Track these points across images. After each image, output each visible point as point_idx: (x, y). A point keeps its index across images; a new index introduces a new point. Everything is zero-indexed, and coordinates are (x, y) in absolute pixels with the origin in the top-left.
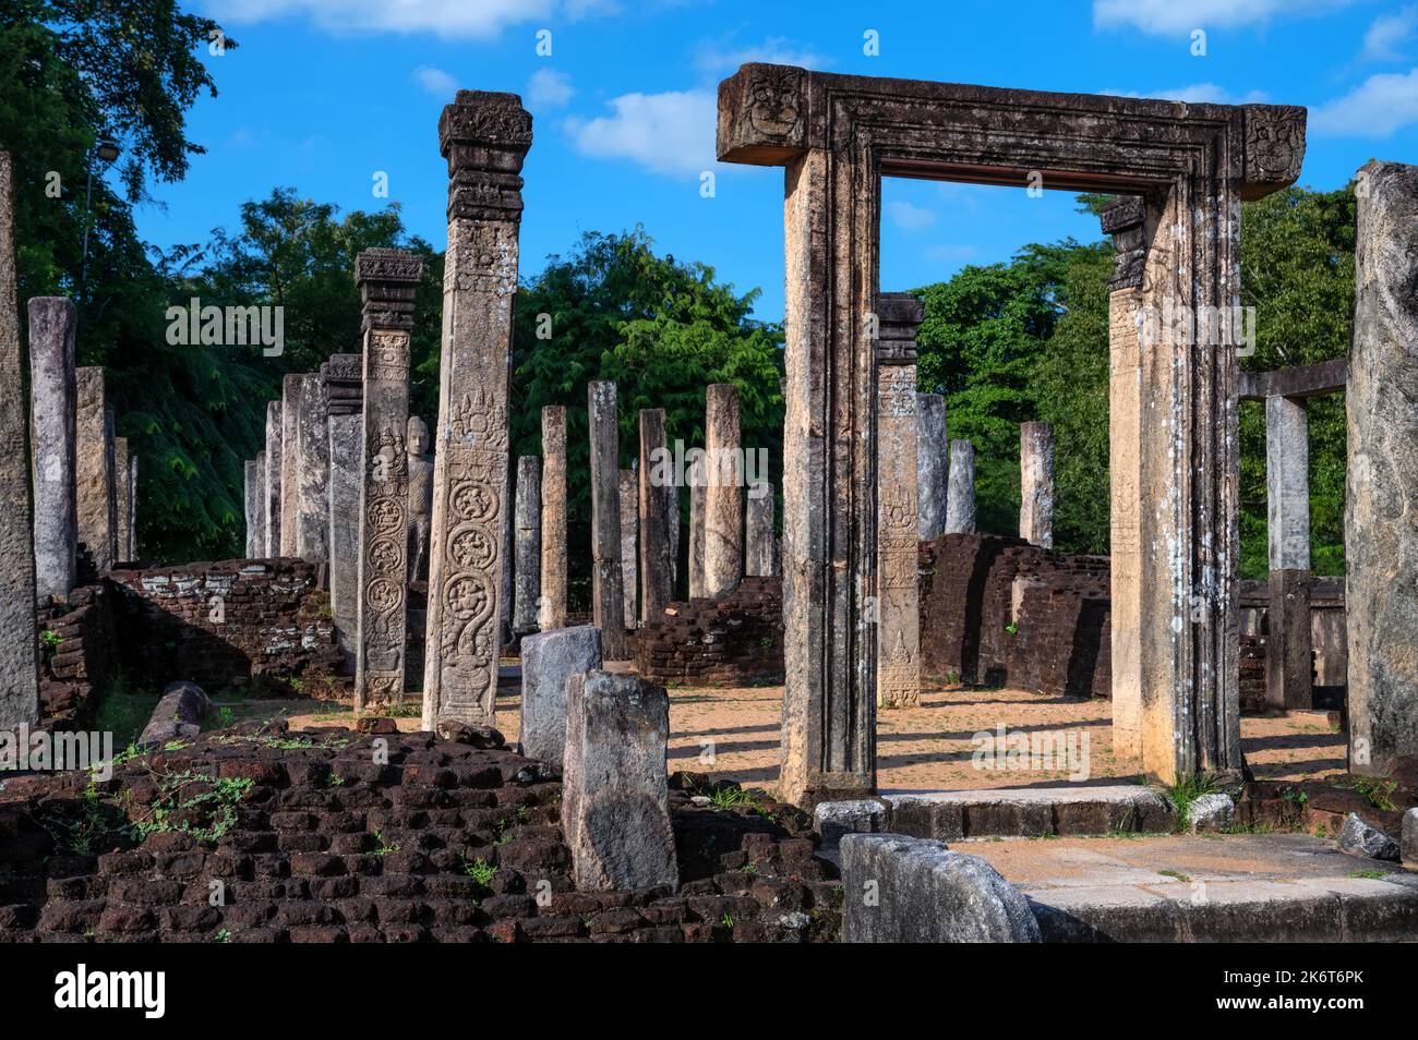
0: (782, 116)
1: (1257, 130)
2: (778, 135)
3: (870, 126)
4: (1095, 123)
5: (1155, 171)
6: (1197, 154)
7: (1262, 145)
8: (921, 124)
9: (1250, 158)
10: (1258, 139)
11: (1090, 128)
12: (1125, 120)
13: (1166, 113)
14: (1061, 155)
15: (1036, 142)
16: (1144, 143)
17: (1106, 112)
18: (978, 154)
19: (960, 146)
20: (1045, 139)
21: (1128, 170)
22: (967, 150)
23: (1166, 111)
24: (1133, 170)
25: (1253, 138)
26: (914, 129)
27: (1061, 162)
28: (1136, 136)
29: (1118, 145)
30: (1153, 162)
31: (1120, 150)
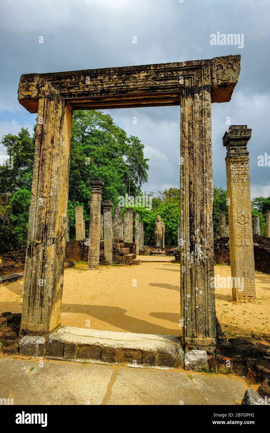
0: (30, 89)
1: (217, 66)
2: (29, 95)
3: (61, 88)
4: (146, 74)
5: (172, 88)
6: (190, 79)
7: (220, 71)
8: (78, 84)
9: (214, 77)
10: (218, 69)
11: (143, 76)
12: (158, 72)
13: (176, 66)
14: (131, 87)
15: (122, 84)
16: (166, 79)
17: (150, 70)
18: (99, 91)
19: (92, 90)
20: (125, 83)
21: (160, 89)
22: (95, 91)
23: (175, 65)
24: (162, 89)
25: (216, 69)
26: (76, 87)
27: (132, 90)
28: (163, 76)
29: (155, 81)
30: (170, 84)
31: (156, 82)
